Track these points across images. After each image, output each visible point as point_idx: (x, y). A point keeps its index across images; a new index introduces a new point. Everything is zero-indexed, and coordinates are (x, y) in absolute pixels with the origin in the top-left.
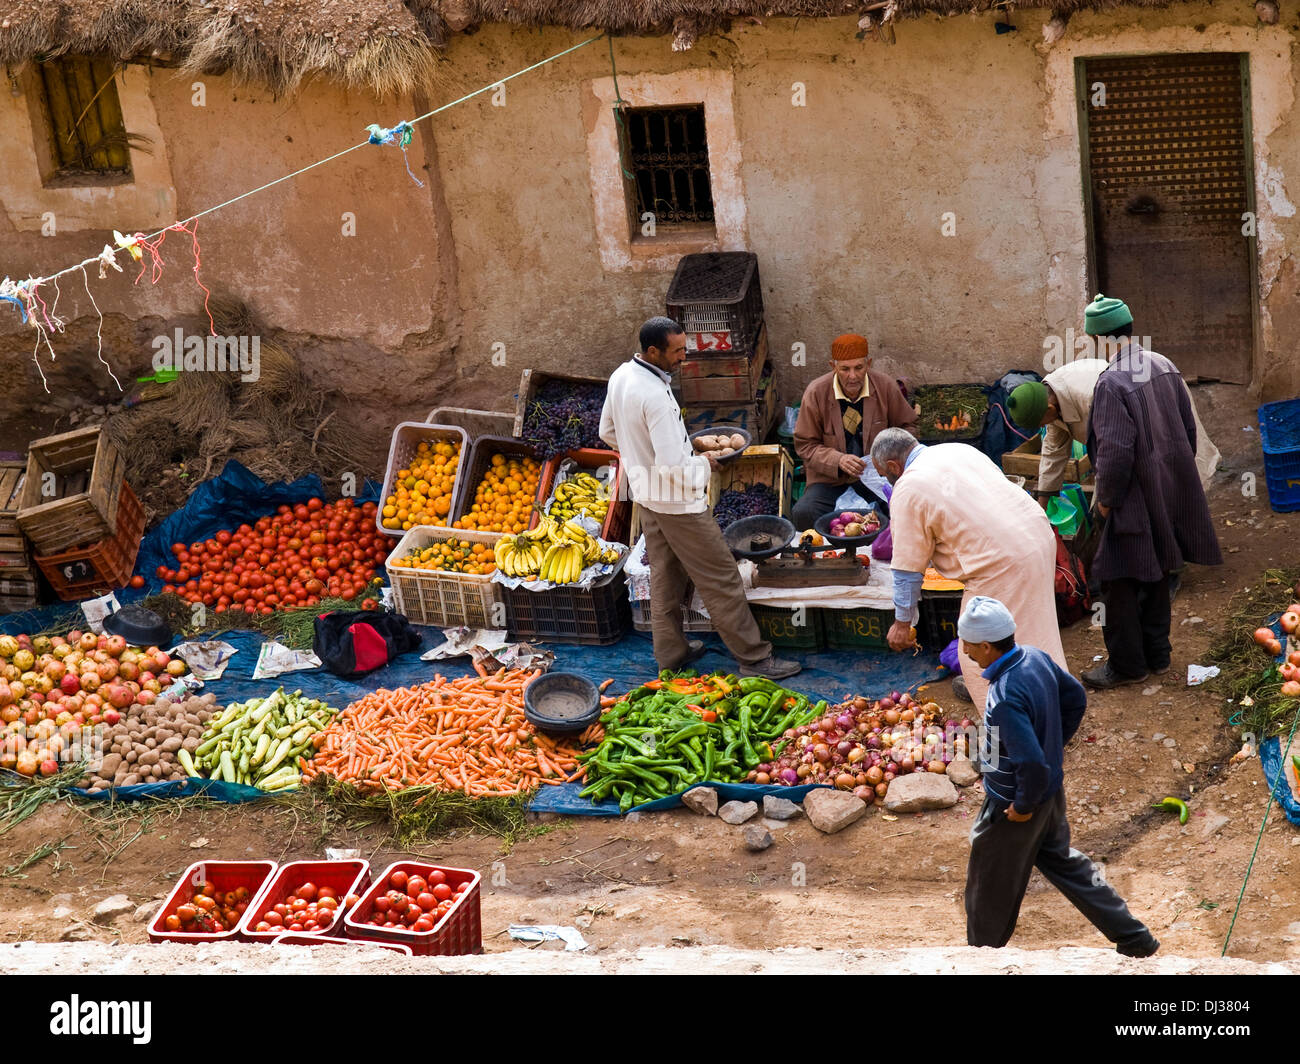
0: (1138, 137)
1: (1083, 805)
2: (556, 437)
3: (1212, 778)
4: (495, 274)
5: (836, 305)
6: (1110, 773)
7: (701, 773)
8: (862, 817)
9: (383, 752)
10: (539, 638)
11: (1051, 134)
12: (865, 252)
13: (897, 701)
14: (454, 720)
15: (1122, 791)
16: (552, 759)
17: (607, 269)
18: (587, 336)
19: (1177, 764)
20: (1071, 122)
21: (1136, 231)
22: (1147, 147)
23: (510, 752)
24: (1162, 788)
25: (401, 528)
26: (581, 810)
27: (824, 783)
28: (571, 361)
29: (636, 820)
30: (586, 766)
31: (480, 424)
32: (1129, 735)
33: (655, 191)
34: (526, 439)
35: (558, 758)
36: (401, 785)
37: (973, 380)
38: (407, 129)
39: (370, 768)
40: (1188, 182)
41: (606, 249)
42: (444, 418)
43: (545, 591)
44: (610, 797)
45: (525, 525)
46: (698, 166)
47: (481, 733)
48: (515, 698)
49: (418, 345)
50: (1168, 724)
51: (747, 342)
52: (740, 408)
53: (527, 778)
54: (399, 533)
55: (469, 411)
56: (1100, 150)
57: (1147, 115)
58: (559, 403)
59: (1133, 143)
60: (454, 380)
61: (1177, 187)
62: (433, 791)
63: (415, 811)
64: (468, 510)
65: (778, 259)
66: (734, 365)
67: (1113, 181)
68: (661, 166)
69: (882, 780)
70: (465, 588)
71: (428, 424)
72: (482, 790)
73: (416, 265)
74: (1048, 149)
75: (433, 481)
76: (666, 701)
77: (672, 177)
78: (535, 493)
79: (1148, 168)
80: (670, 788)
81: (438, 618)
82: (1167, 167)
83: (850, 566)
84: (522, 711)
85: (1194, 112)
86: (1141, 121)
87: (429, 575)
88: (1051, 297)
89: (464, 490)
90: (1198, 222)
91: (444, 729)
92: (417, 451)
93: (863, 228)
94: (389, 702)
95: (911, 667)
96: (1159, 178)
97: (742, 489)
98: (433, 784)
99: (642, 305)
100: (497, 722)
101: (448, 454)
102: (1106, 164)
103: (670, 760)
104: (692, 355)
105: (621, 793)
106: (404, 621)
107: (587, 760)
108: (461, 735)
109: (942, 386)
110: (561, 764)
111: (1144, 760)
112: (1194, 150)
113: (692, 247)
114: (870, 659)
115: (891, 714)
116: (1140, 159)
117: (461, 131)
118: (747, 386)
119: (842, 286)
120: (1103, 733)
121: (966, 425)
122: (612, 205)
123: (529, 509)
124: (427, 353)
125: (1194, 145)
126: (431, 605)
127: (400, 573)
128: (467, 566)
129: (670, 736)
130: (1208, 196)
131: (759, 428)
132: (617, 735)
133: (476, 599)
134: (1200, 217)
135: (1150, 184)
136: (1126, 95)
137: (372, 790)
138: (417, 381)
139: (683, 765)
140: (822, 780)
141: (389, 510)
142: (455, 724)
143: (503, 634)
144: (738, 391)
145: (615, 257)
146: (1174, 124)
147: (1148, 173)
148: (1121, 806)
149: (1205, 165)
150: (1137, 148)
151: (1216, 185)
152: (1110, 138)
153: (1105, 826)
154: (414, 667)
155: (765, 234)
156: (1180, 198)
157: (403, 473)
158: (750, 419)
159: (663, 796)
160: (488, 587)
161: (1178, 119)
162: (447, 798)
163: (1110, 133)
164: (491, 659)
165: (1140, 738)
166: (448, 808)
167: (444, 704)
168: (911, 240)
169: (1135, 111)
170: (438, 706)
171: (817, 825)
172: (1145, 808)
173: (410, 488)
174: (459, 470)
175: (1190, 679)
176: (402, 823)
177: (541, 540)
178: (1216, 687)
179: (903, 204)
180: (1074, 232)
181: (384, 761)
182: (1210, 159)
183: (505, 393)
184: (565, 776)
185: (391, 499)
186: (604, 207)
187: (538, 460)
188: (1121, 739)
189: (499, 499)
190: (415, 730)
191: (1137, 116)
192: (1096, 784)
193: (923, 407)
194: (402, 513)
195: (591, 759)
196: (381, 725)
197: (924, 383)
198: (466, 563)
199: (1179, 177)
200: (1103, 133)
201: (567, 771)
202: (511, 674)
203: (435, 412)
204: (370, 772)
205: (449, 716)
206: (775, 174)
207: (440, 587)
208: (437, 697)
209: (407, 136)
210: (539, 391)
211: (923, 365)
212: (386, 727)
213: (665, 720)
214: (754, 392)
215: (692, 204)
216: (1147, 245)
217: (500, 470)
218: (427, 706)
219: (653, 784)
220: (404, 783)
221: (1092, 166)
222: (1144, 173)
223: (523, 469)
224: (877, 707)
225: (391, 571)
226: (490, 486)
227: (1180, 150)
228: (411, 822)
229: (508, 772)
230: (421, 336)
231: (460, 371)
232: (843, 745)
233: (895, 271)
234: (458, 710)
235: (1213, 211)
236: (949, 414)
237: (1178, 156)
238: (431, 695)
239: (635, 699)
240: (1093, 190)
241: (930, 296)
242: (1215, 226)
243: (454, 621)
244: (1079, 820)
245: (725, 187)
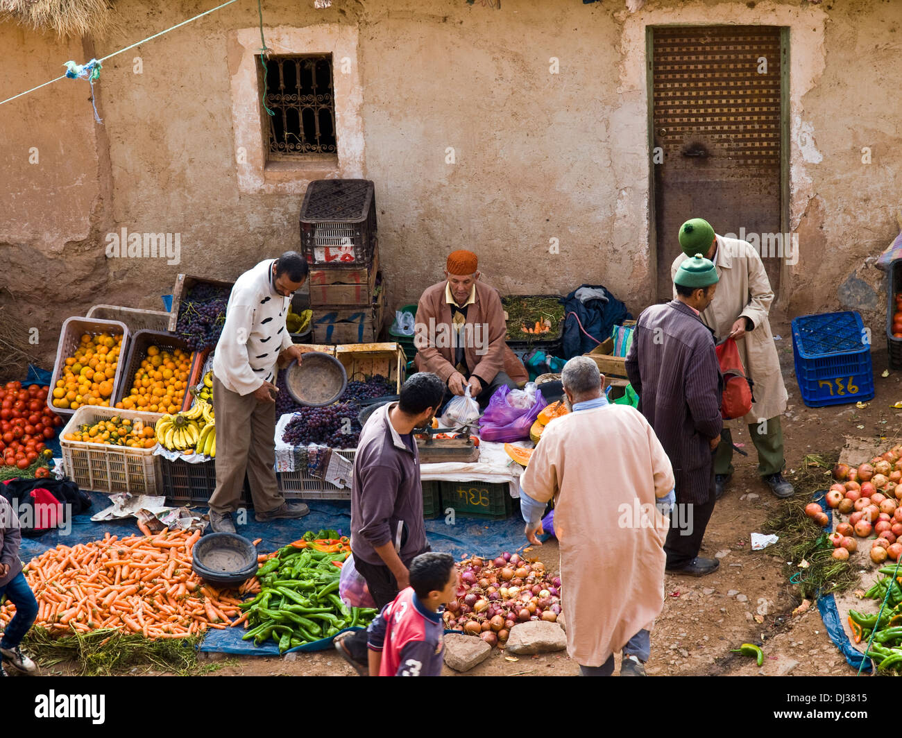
0: (694, 94)
1: (674, 650)
2: (206, 333)
3: (779, 628)
4: (146, 192)
5: (437, 226)
6: (694, 623)
7: (349, 619)
8: (487, 658)
9: (70, 600)
10: (193, 503)
11: (623, 89)
12: (464, 182)
13: (508, 560)
14: (130, 572)
15: (706, 638)
16: (217, 607)
17: (243, 190)
18: (223, 247)
19: (749, 616)
20: (641, 81)
21: (689, 171)
22: (700, 102)
23: (180, 600)
24: (739, 636)
25: (69, 407)
26: (246, 651)
27: (454, 629)
28: (208, 268)
29: (294, 660)
30: (248, 613)
31: (133, 319)
32: (707, 591)
33: (285, 125)
34: (180, 334)
35: (222, 606)
36: (87, 628)
37: (549, 292)
38: (97, 66)
39: (59, 613)
40: (733, 132)
41: (243, 174)
42: (101, 314)
43: (201, 464)
44: (269, 640)
45: (178, 407)
46: (323, 106)
47: (155, 584)
48: (181, 555)
49: (77, 250)
50: (739, 582)
51: (367, 256)
52: (359, 311)
53: (196, 623)
54: (68, 411)
55: (123, 309)
56: (662, 103)
57: (702, 76)
58: (206, 302)
59: (689, 98)
60: (106, 282)
61: (724, 136)
62: (116, 634)
63: (100, 650)
64: (128, 394)
65: (390, 187)
66: (356, 275)
67: (671, 129)
68: (292, 105)
69: (504, 627)
70: (129, 460)
71: (88, 319)
72: (158, 632)
73: (78, 183)
74: (621, 101)
75: (98, 367)
76: (312, 558)
77: (301, 115)
78: (187, 379)
79: (701, 120)
80: (322, 632)
81: (104, 484)
82: (716, 119)
83: (465, 446)
84: (189, 565)
85: (741, 75)
86: (697, 80)
87: (98, 448)
88: (617, 225)
89: (125, 376)
90: (740, 166)
91: (121, 580)
92: (80, 341)
93: (463, 163)
94: (71, 557)
95: (514, 532)
96: (710, 128)
97: (362, 379)
98: (116, 628)
99: (272, 222)
100: (168, 574)
101: (110, 345)
102: (667, 115)
103: (322, 608)
104: (321, 265)
105: (280, 636)
106: (75, 487)
107: (249, 607)
108: (137, 586)
109: (525, 297)
110: (224, 611)
111: (722, 612)
112: (740, 105)
113: (317, 174)
114: (480, 524)
115: (507, 571)
116: (694, 111)
117: (122, 70)
118: (366, 293)
119: (443, 210)
120: (685, 590)
121: (547, 330)
122: (250, 136)
123: (182, 392)
124: (85, 258)
125: (740, 101)
126: (97, 474)
127: (72, 446)
128: (129, 441)
129: (321, 588)
130: (749, 145)
131: (374, 329)
132: (275, 587)
133: (138, 469)
134: (742, 162)
135: (702, 133)
136: (686, 58)
137: (62, 632)
138: (74, 282)
139: (332, 612)
140: (452, 626)
141: (59, 392)
142: (131, 576)
143: (163, 499)
144: (358, 297)
145: (251, 181)
146: (724, 84)
147: (701, 124)
148: (706, 651)
149: (748, 118)
150: (693, 102)
151: (756, 135)
152: (670, 94)
153: (694, 667)
154: (86, 527)
155: (379, 165)
156: (726, 145)
157: (70, 360)
158: (367, 320)
159: (316, 639)
160: (149, 459)
161: (728, 80)
162: (129, 639)
163: (670, 90)
164: (155, 521)
165: (716, 594)
166: (130, 648)
167: (120, 559)
168: (503, 174)
169: (692, 71)
170: (115, 560)
171: (451, 664)
172: (725, 652)
173: (78, 373)
174: (120, 359)
175: (753, 544)
176: (89, 661)
177: (196, 420)
178: (777, 551)
179: (497, 144)
180: (640, 171)
181: (71, 607)
182: (752, 114)
183: (150, 293)
184: (229, 621)
185: (60, 383)
186: (243, 138)
187: (188, 351)
188: (701, 595)
189: (155, 384)
190: (96, 581)
191: (694, 76)
192: (683, 632)
193: (509, 314)
194: (70, 394)
195: (254, 608)
196: (65, 577)
197: (508, 294)
198: (129, 438)
199: (726, 128)
200: (665, 89)
201: (230, 617)
202: (173, 534)
203: (94, 308)
204: (60, 617)
205: (125, 569)
206: (391, 115)
207: (107, 458)
208: (114, 554)
209: (96, 72)
210: (189, 293)
211: (508, 279)
212: (70, 578)
213: (316, 575)
214: (371, 298)
215: (317, 138)
216: (697, 182)
217: (155, 360)
218: (106, 561)
219: (307, 629)
220: (91, 626)
221: (655, 116)
222: (697, 124)
223: (174, 359)
224: (491, 565)
225: (64, 444)
226: (147, 373)
227: (728, 105)
228: (98, 660)
229: (180, 618)
230: (79, 243)
231: (111, 274)
232: (470, 596)
233: (488, 199)
234: (132, 564)
235: (752, 157)
236: (533, 320)
237: (725, 110)
238: (108, 551)
239: (283, 556)
240: (655, 138)
241: (516, 221)
242: (754, 170)
243: (118, 488)
244: (672, 662)
245: (347, 124)
